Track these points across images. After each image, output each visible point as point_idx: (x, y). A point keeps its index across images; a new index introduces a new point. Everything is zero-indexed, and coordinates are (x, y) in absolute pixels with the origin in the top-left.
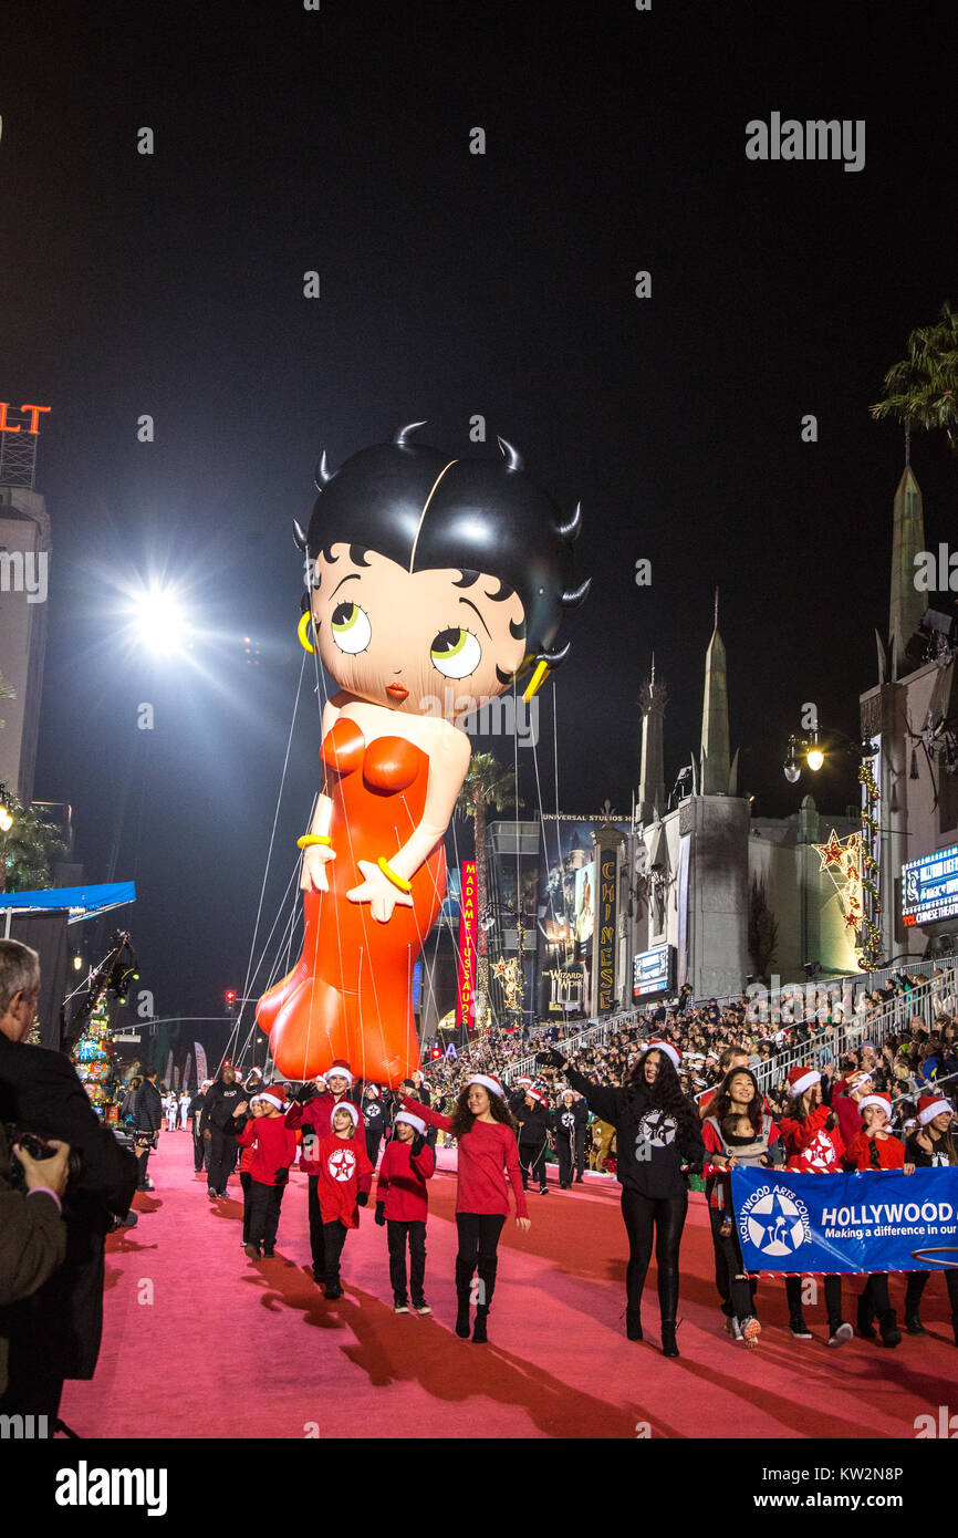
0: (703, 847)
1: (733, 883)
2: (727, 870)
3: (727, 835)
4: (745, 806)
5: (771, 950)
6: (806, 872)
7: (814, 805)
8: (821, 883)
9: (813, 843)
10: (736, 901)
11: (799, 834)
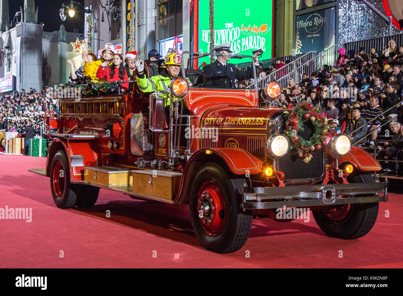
0: (25, 41)
1: (36, 54)
2: (34, 50)
3: (34, 38)
4: (40, 27)
5: (49, 77)
6: (61, 52)
7: (64, 28)
8: (67, 55)
9: (64, 42)
10: (38, 61)
11: (59, 38)
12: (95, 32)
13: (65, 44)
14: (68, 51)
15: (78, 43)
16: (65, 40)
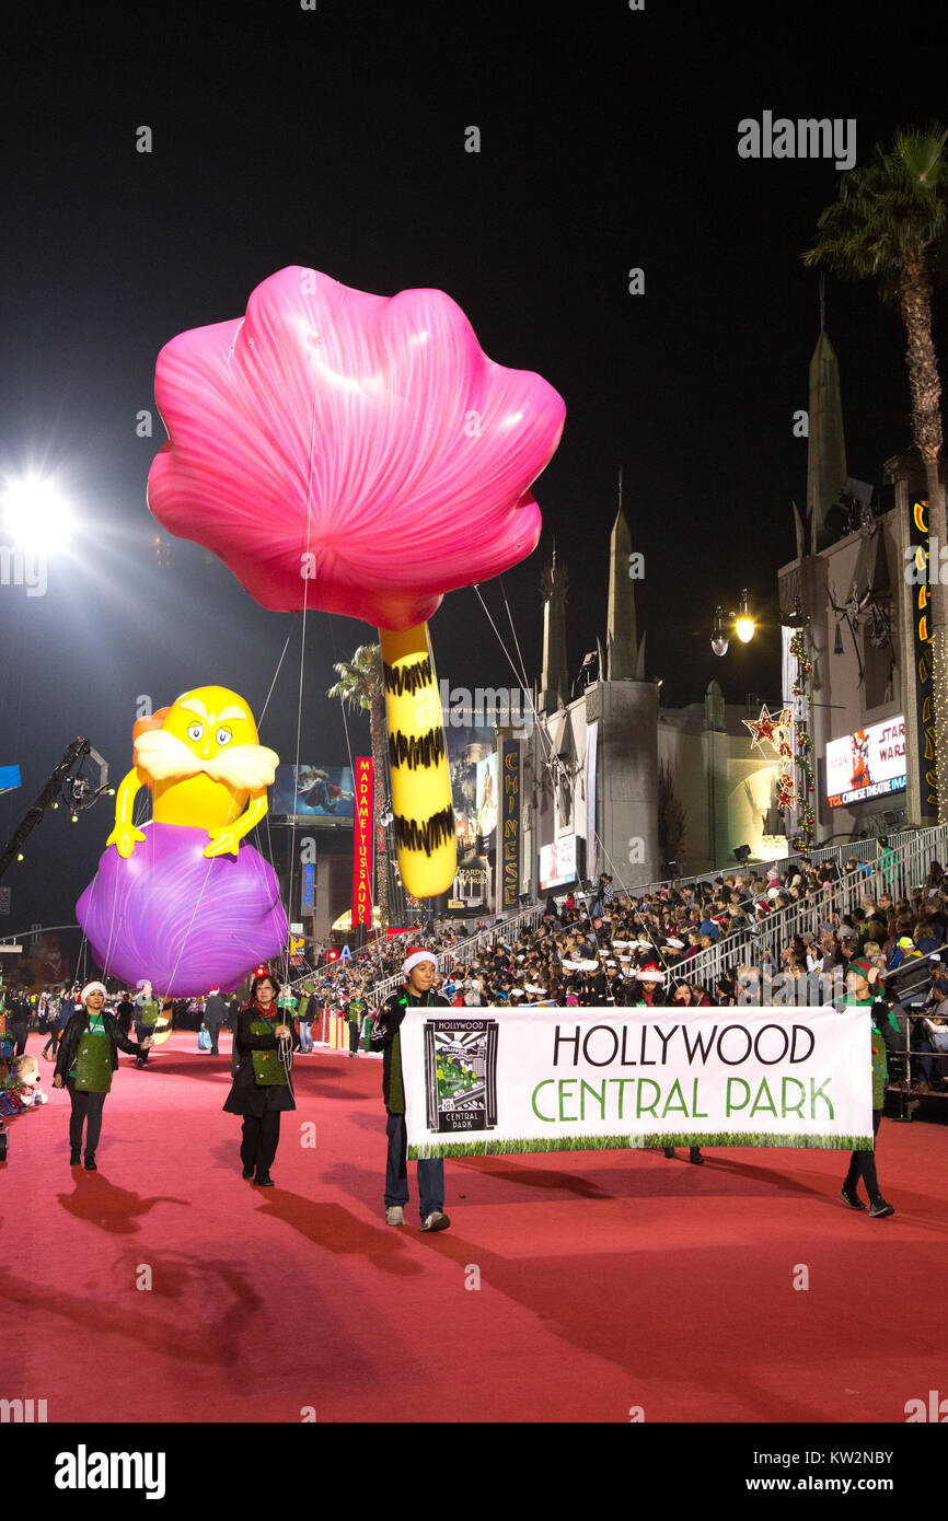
0: (611, 735)
1: (642, 771)
2: (635, 758)
3: (634, 721)
4: (653, 691)
5: (679, 840)
6: (712, 760)
7: (719, 691)
8: (728, 770)
9: (719, 730)
10: (646, 789)
11: (705, 720)
12: (816, 687)
13: (722, 738)
14: (732, 757)
15: (765, 719)
16: (721, 724)
